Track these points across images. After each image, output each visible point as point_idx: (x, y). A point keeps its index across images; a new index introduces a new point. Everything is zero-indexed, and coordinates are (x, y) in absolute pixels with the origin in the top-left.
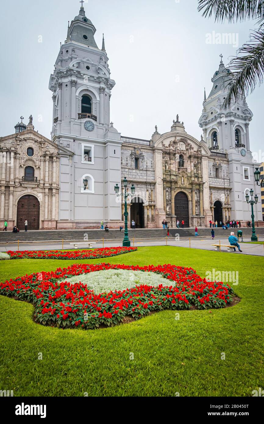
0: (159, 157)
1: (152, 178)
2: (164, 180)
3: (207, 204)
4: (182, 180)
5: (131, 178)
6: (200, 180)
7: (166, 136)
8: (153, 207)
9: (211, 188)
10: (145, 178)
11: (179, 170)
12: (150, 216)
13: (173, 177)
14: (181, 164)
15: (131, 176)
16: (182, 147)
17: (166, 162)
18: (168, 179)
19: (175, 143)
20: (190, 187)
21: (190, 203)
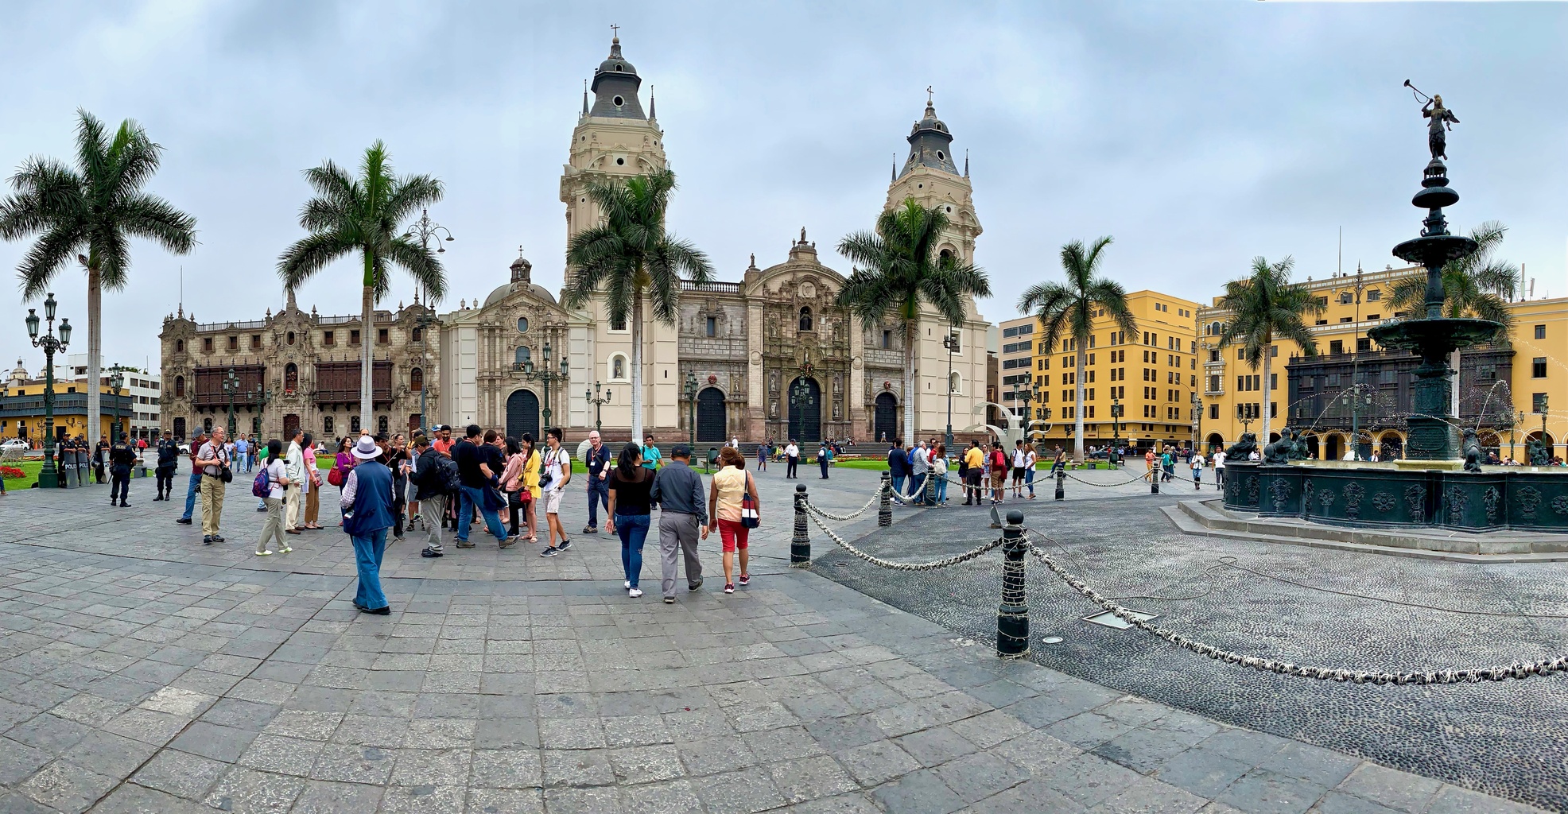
0: (756, 314)
1: (742, 352)
2: (764, 357)
3: (857, 399)
4: (807, 355)
5: (699, 354)
6: (846, 353)
7: (775, 271)
8: (742, 405)
9: (869, 369)
10: (728, 352)
11: (799, 337)
12: (737, 421)
13: (785, 350)
14: (806, 324)
15: (699, 352)
16: (806, 292)
17: (772, 322)
18: (774, 354)
19: (792, 284)
20: (823, 367)
21: (823, 396)
